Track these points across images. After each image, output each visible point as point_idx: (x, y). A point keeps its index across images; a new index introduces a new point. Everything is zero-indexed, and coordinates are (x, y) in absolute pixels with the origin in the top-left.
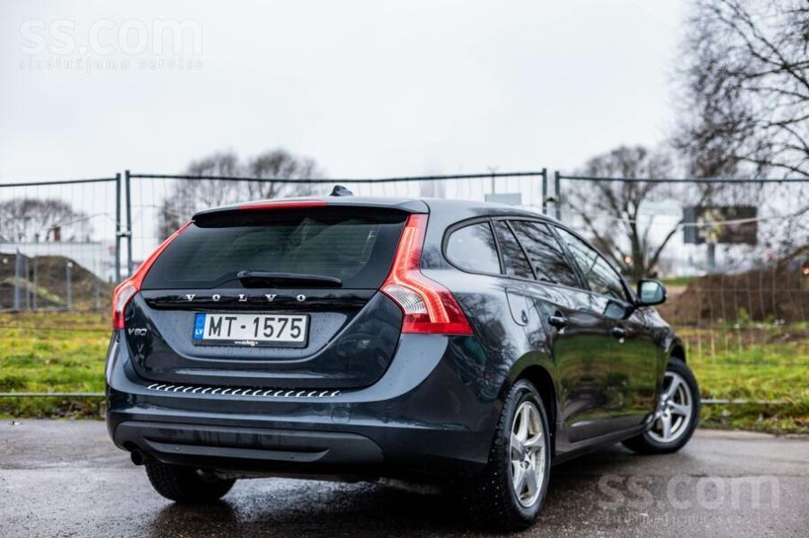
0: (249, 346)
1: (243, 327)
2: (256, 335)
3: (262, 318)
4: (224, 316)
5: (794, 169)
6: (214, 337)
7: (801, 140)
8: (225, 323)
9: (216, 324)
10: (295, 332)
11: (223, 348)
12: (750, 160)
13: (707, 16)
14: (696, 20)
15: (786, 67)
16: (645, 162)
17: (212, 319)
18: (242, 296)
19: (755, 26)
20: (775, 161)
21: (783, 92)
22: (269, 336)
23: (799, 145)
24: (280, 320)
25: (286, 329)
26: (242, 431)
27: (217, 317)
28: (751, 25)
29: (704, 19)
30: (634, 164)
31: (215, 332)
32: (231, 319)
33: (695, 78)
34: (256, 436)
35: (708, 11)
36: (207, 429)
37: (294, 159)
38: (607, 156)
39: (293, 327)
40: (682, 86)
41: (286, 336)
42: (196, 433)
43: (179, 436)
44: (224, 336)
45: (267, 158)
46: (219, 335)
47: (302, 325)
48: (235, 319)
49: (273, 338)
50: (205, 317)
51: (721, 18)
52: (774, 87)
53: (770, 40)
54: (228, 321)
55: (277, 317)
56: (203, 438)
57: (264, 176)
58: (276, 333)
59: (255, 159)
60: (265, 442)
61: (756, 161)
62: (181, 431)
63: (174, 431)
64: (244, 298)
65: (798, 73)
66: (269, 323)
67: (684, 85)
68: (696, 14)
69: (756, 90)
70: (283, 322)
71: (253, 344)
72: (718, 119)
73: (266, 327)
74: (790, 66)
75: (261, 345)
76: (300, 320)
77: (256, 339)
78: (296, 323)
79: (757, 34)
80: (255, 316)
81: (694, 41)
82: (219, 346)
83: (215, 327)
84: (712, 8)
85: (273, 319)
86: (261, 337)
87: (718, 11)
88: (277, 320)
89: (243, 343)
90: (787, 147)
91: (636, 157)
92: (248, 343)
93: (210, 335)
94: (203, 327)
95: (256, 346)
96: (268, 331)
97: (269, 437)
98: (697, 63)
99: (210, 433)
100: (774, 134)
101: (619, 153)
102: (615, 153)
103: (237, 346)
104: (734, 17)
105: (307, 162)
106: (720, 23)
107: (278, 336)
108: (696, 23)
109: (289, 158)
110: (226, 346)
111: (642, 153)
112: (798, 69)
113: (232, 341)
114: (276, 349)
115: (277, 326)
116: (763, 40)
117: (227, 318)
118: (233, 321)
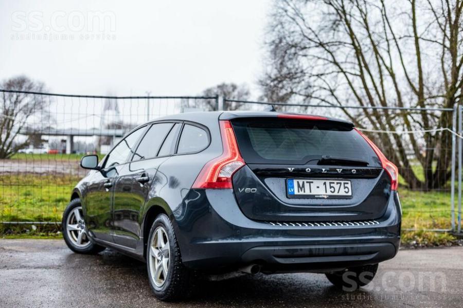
0: (324, 198)
1: (318, 187)
2: (326, 192)
3: (328, 182)
4: (305, 181)
5: (323, 100)
6: (302, 193)
7: (328, 84)
8: (307, 185)
9: (301, 185)
10: (346, 190)
11: (306, 199)
12: (300, 95)
13: (280, 13)
14: (275, 15)
15: (321, 45)
16: (236, 93)
17: (298, 182)
18: (324, 170)
19: (306, 21)
20: (313, 95)
21: (319, 58)
22: (334, 192)
23: (327, 87)
24: (337, 183)
25: (342, 188)
26: (338, 246)
27: (301, 182)
28: (304, 20)
29: (279, 15)
30: (229, 93)
31: (301, 191)
32: (310, 183)
33: (273, 47)
34: (345, 248)
35: (281, 11)
36: (317, 247)
37: (32, 81)
38: (214, 88)
39: (345, 188)
40: (266, 51)
41: (342, 192)
42: (310, 250)
43: (299, 253)
44: (307, 192)
45: (15, 80)
46: (304, 192)
47: (349, 186)
48: (312, 182)
49: (336, 193)
50: (293, 182)
51: (287, 15)
52: (316, 55)
53: (314, 29)
54: (308, 184)
55: (336, 182)
56: (314, 252)
57: (12, 89)
58: (337, 191)
59: (7, 81)
60: (349, 251)
61: (305, 95)
62: (301, 250)
63: (296, 250)
64: (325, 171)
65: (327, 48)
66: (332, 185)
67: (268, 51)
68: (274, 11)
69: (305, 56)
70: (339, 185)
71: (325, 197)
72: (285, 71)
73: (331, 187)
74: (324, 44)
75: (331, 197)
76: (347, 183)
77: (327, 194)
78: (346, 185)
79: (307, 25)
80: (324, 181)
81: (272, 26)
82: (304, 198)
83: (301, 187)
84: (283, 9)
85: (334, 183)
86: (329, 193)
87: (286, 11)
88: (336, 183)
89: (320, 196)
90: (321, 88)
91: (231, 90)
92: (324, 196)
93: (299, 192)
94: (293, 187)
95: (327, 198)
96: (332, 190)
97: (352, 248)
98: (273, 39)
99: (319, 249)
100: (315, 81)
101: (221, 87)
102: (219, 87)
103: (317, 198)
104: (294, 15)
105: (40, 83)
106: (286, 18)
107: (338, 192)
108: (274, 17)
109: (29, 81)
110: (308, 198)
111: (234, 87)
112: (328, 46)
113: (314, 196)
114: (337, 200)
115: (337, 187)
116: (310, 29)
117: (307, 182)
118: (311, 184)
